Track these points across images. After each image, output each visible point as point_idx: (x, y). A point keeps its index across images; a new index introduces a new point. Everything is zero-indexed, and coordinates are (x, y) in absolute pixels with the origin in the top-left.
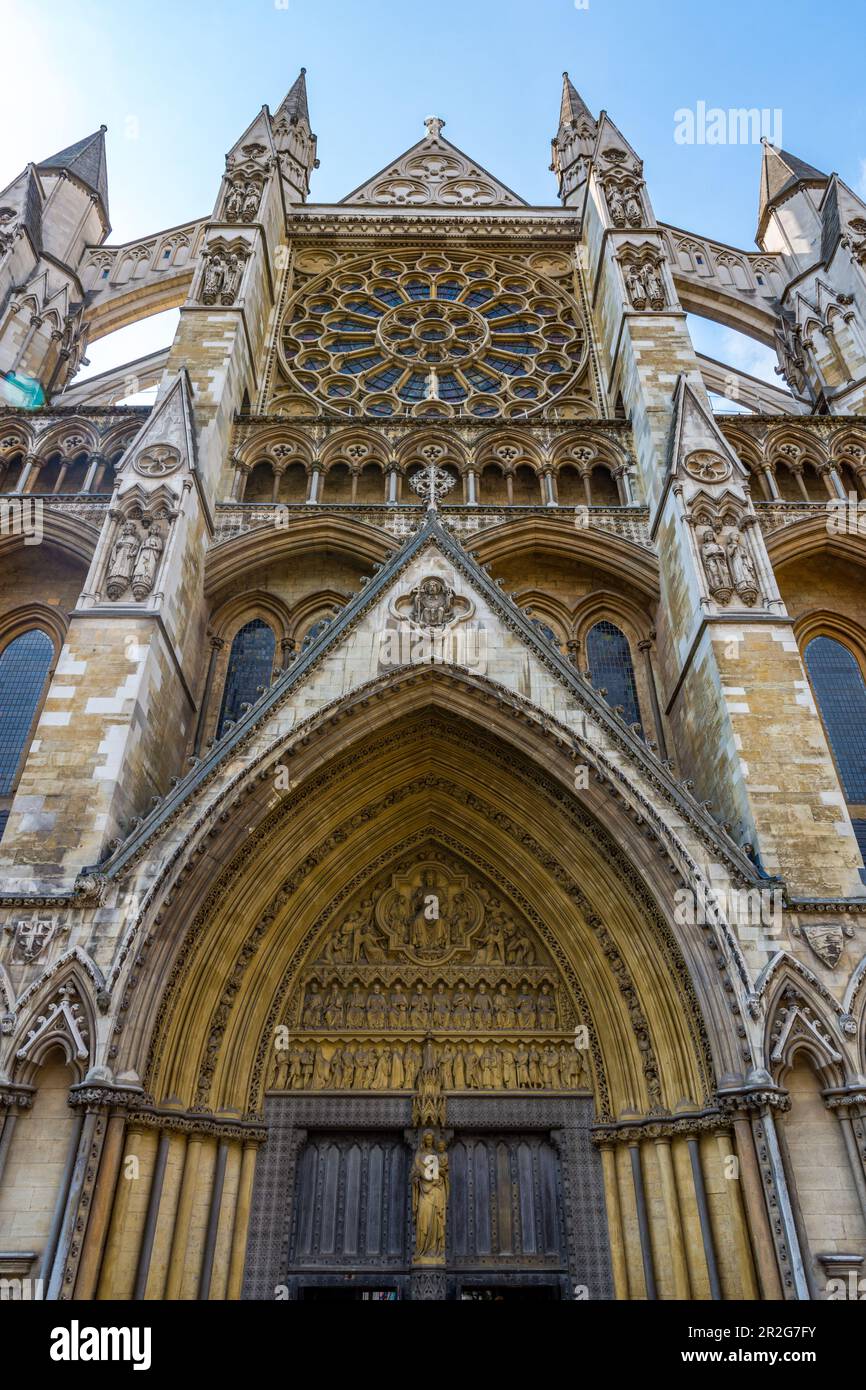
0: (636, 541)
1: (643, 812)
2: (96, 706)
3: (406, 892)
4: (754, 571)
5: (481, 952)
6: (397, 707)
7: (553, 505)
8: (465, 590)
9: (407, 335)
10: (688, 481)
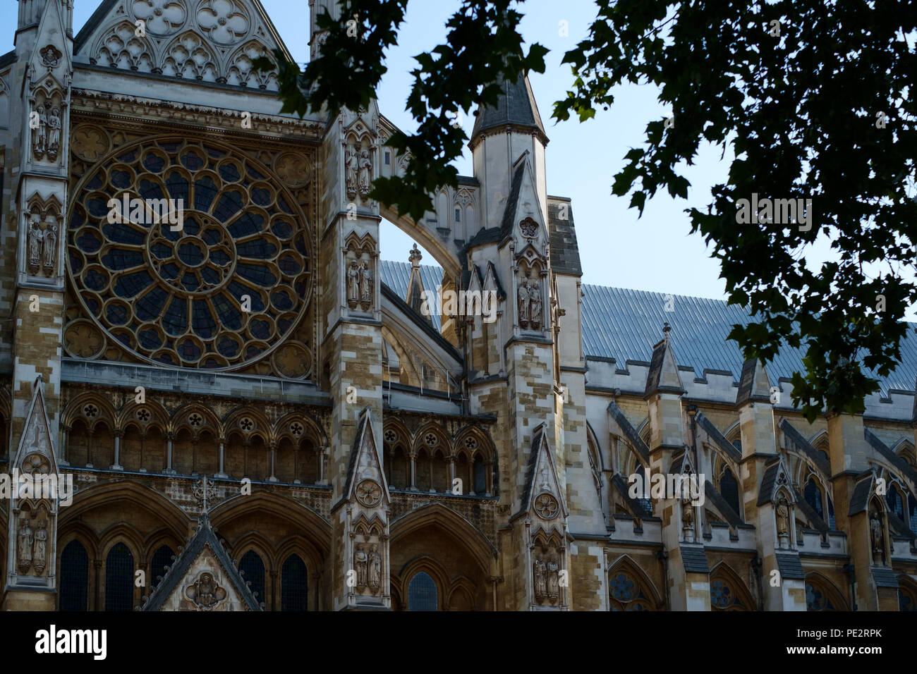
4: (381, 574)
7: (273, 479)
8: (223, 583)
9: (169, 251)
10: (356, 504)
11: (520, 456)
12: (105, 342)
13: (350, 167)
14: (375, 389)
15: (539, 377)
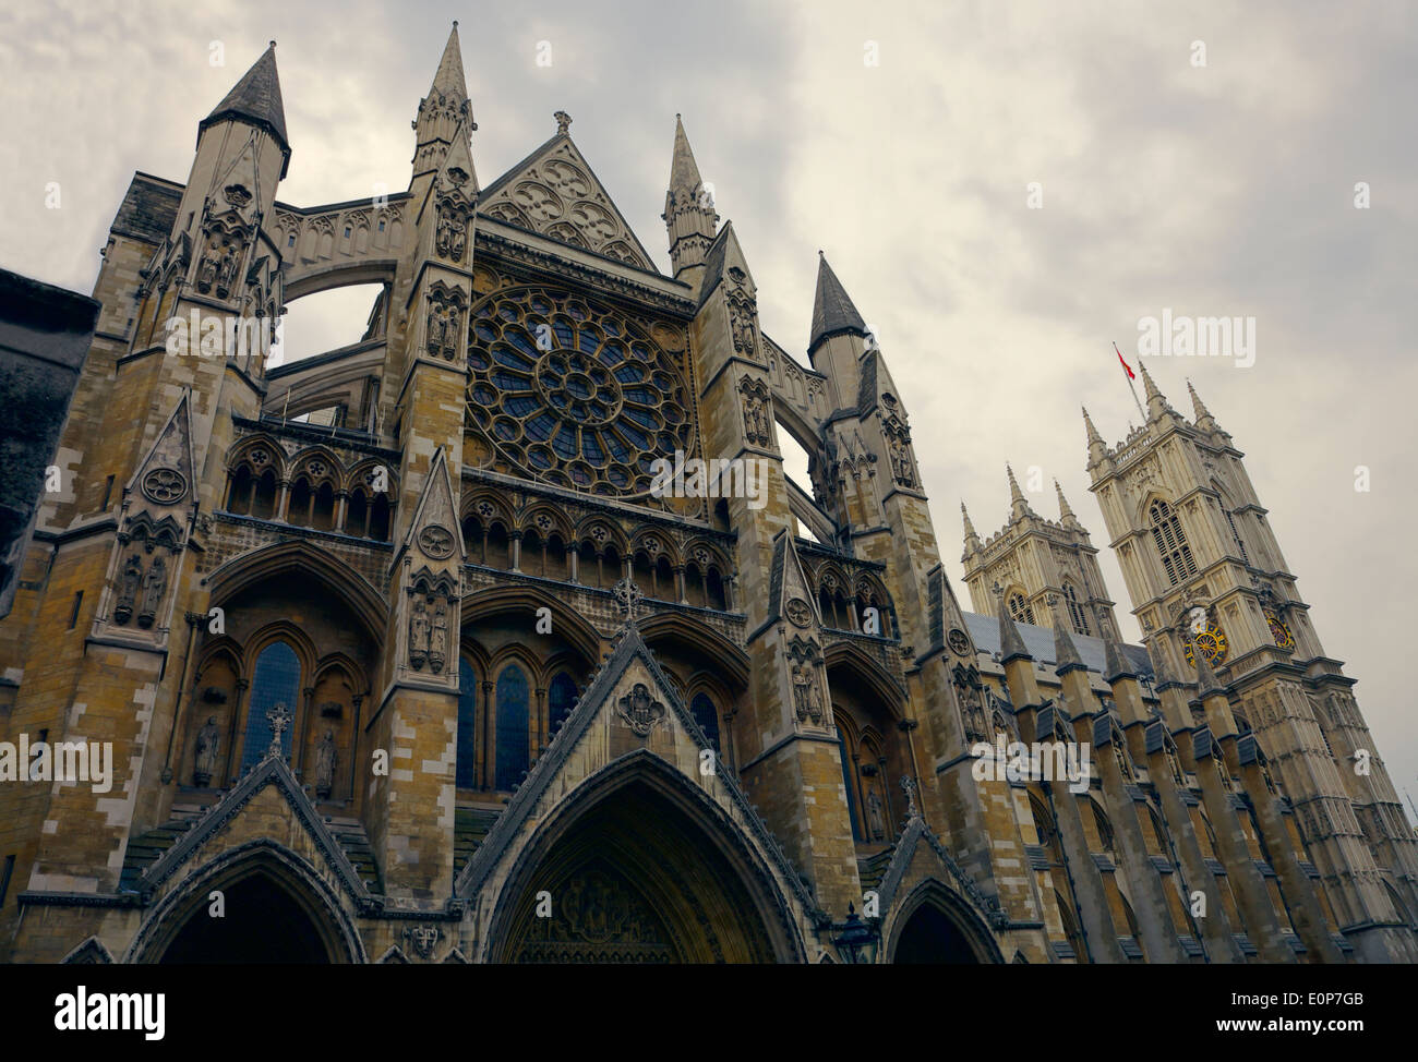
0: (737, 643)
1: (761, 867)
2: (429, 766)
3: (576, 891)
4: (821, 700)
5: (626, 934)
6: (619, 783)
7: (685, 603)
8: (661, 698)
9: (557, 381)
10: (788, 623)
11: (921, 597)
12: (495, 453)
13: (735, 324)
14: (784, 517)
15: (922, 526)
